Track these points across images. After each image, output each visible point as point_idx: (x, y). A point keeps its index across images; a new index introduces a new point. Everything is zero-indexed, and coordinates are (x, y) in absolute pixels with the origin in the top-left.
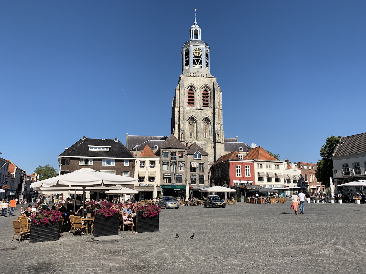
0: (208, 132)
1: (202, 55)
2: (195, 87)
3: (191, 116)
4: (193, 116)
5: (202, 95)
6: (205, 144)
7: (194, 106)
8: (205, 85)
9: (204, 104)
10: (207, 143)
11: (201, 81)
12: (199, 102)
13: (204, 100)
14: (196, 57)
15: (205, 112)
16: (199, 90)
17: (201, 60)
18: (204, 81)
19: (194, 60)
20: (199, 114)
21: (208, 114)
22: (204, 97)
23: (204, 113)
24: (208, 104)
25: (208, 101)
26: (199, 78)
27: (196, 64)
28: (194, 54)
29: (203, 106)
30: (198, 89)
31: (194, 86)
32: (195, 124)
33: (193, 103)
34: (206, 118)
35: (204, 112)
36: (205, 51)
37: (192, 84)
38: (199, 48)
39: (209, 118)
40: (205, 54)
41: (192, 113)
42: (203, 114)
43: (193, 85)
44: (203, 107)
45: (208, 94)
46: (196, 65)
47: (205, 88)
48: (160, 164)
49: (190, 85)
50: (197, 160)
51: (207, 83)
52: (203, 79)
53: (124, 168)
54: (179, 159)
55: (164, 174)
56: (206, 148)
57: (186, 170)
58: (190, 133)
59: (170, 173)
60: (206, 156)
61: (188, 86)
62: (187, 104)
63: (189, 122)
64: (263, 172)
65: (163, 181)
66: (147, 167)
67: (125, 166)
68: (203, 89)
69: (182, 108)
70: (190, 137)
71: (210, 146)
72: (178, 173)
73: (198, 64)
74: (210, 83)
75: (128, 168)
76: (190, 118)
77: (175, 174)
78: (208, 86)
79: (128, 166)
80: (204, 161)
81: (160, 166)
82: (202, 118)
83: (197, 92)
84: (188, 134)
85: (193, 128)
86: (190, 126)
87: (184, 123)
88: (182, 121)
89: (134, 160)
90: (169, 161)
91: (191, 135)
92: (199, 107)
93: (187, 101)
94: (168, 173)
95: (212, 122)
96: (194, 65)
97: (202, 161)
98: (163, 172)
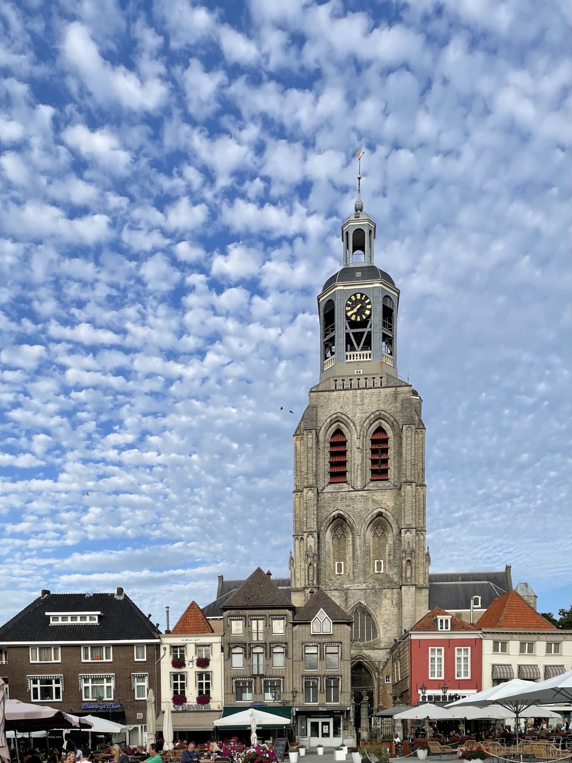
0: (387, 557)
1: (370, 314)
2: (349, 421)
3: (337, 512)
4: (342, 513)
5: (369, 445)
6: (374, 591)
7: (346, 482)
8: (378, 413)
9: (374, 472)
10: (379, 587)
11: (366, 401)
12: (360, 467)
13: (374, 462)
14: (353, 324)
15: (378, 496)
16: (359, 431)
17: (369, 334)
18: (374, 399)
19: (347, 335)
20: (359, 506)
21: (384, 502)
22: (374, 451)
23: (374, 501)
24: (385, 472)
25: (385, 461)
26: (359, 391)
27: (353, 349)
28: (347, 316)
29: (372, 480)
30: (358, 428)
31: (346, 418)
32: (351, 536)
33: (344, 474)
34: (380, 514)
35: (374, 498)
36: (381, 300)
37: (339, 415)
38: (362, 295)
39: (388, 513)
40: (380, 309)
41: (339, 505)
42: (370, 505)
43: (343, 416)
44: (371, 484)
45: (386, 441)
46: (355, 350)
47: (377, 422)
48: (223, 654)
49: (336, 417)
50: (320, 636)
51: (382, 407)
52: (372, 394)
53: (134, 665)
54: (272, 638)
55: (233, 679)
56: (377, 603)
57: (291, 664)
58: (336, 563)
59: (249, 675)
60: (346, 626)
61: (328, 421)
62: (328, 478)
63: (334, 530)
64: (508, 665)
65: (233, 697)
66: (191, 661)
67: (136, 660)
68: (371, 425)
69: (310, 492)
70: (337, 573)
71: (388, 596)
72: (271, 674)
73: (358, 344)
74: (390, 406)
75: (145, 665)
76: (334, 519)
77: (261, 678)
78: (387, 415)
79: (145, 660)
80: (339, 640)
81: (223, 656)
82: (369, 516)
83: (355, 436)
84: (332, 564)
85: (344, 549)
86: (336, 541)
87: (315, 535)
88: (310, 530)
89: (158, 645)
90: (245, 644)
91: (340, 570)
92: (359, 484)
93: (328, 467)
94: (245, 674)
95: (394, 526)
96: (348, 353)
97: (333, 640)
98: (230, 673)
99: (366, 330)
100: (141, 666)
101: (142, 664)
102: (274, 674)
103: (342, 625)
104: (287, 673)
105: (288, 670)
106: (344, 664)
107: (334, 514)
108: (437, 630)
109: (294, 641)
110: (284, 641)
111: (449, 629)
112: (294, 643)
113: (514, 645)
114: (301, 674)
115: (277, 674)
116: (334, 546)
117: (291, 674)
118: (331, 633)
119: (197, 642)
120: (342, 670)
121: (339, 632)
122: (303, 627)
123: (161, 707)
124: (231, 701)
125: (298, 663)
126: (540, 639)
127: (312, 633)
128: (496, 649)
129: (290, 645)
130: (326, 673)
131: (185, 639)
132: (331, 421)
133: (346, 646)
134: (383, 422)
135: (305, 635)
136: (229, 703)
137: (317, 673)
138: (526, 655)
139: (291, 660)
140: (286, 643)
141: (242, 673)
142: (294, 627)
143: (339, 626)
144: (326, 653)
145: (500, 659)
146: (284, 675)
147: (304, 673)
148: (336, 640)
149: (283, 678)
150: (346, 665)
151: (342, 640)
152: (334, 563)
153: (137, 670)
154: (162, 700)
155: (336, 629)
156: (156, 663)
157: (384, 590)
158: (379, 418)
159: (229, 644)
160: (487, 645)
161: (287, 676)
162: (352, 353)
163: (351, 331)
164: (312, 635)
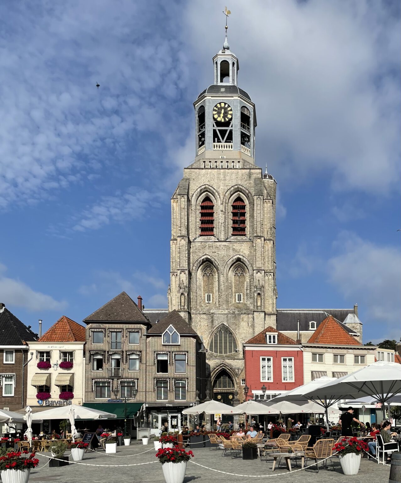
0: (245, 291)
1: (231, 119)
2: (215, 191)
3: (205, 257)
4: (209, 257)
5: (231, 209)
6: (233, 315)
7: (213, 235)
8: (236, 187)
9: (235, 229)
10: (238, 313)
11: (227, 178)
12: (223, 225)
13: (235, 222)
14: (218, 124)
15: (237, 246)
16: (222, 199)
17: (231, 132)
18: (234, 176)
19: (215, 131)
20: (223, 253)
21: (241, 250)
22: (234, 214)
23: (234, 249)
24: (243, 229)
25: (243, 222)
26: (222, 171)
27: (219, 141)
28: (214, 118)
29: (233, 235)
30: (222, 197)
31: (212, 189)
32: (217, 275)
33: (212, 229)
34: (239, 260)
35: (234, 247)
36: (239, 108)
37: (207, 186)
38: (225, 104)
39: (244, 259)
40: (239, 115)
41: (207, 252)
42: (231, 253)
43: (210, 188)
44: (233, 237)
45: (244, 207)
46: (221, 142)
47: (236, 194)
48: (84, 359)
49: (205, 188)
50: (170, 346)
51: (240, 183)
52: (232, 174)
53: (2, 367)
54: (128, 347)
55: (92, 379)
56: (236, 325)
57: (144, 368)
58: (206, 294)
59: (107, 376)
60: (192, 338)
61: (199, 190)
62: (199, 232)
63: (204, 269)
64: (323, 372)
65: (93, 395)
66: (55, 365)
67: (5, 362)
68: (232, 195)
69: (183, 240)
70: (206, 302)
71: (245, 319)
72: (127, 376)
73: (223, 139)
74: (246, 183)
75: (13, 367)
76: (204, 261)
77: (118, 379)
78: (243, 188)
79: (13, 362)
80: (186, 350)
81: (84, 361)
82: (230, 261)
83: (219, 202)
84: (202, 295)
85: (212, 284)
86: (205, 278)
87: (187, 272)
88: (182, 268)
89: (26, 351)
90: (105, 351)
91: (209, 299)
92: (222, 237)
93: (199, 224)
94: (104, 376)
95: (250, 268)
96: (215, 144)
97: (181, 349)
98: (91, 375)
99: (229, 129)
100: (9, 368)
101: (11, 366)
102: (130, 376)
103: (189, 338)
104: (141, 375)
105: (141, 373)
106: (190, 369)
107: (203, 258)
108: (267, 344)
109: (148, 350)
110: (139, 350)
111: (276, 343)
112: (148, 351)
113: (328, 356)
114: (153, 376)
115: (133, 376)
116: (204, 281)
117: (144, 376)
118: (179, 344)
119: (61, 349)
120: (189, 374)
121: (186, 343)
122: (156, 339)
123: (26, 403)
124: (91, 398)
125: (151, 367)
126: (348, 353)
127: (163, 344)
128: (314, 359)
129: (144, 353)
130: (175, 376)
131: (50, 346)
132: (201, 190)
133: (191, 354)
134: (241, 193)
135: (157, 345)
136: (89, 400)
137: (167, 376)
138: (339, 364)
139: (144, 366)
140: (141, 352)
141: (101, 375)
142: (148, 339)
143: (186, 338)
144: (176, 360)
145: (318, 367)
146: (138, 377)
147: (156, 376)
148: (183, 350)
149: (138, 379)
150: (192, 369)
151: (189, 350)
152: (204, 294)
153: (6, 371)
154: (28, 397)
155: (183, 341)
156: (23, 366)
157: (242, 315)
158: (238, 190)
159: (90, 351)
160: (307, 356)
161: (141, 378)
162: (218, 144)
163: (217, 129)
164: (163, 345)
